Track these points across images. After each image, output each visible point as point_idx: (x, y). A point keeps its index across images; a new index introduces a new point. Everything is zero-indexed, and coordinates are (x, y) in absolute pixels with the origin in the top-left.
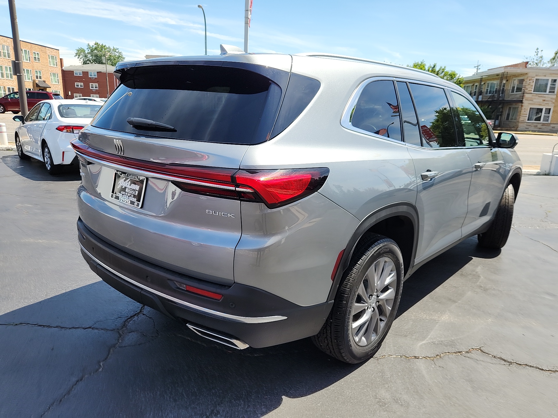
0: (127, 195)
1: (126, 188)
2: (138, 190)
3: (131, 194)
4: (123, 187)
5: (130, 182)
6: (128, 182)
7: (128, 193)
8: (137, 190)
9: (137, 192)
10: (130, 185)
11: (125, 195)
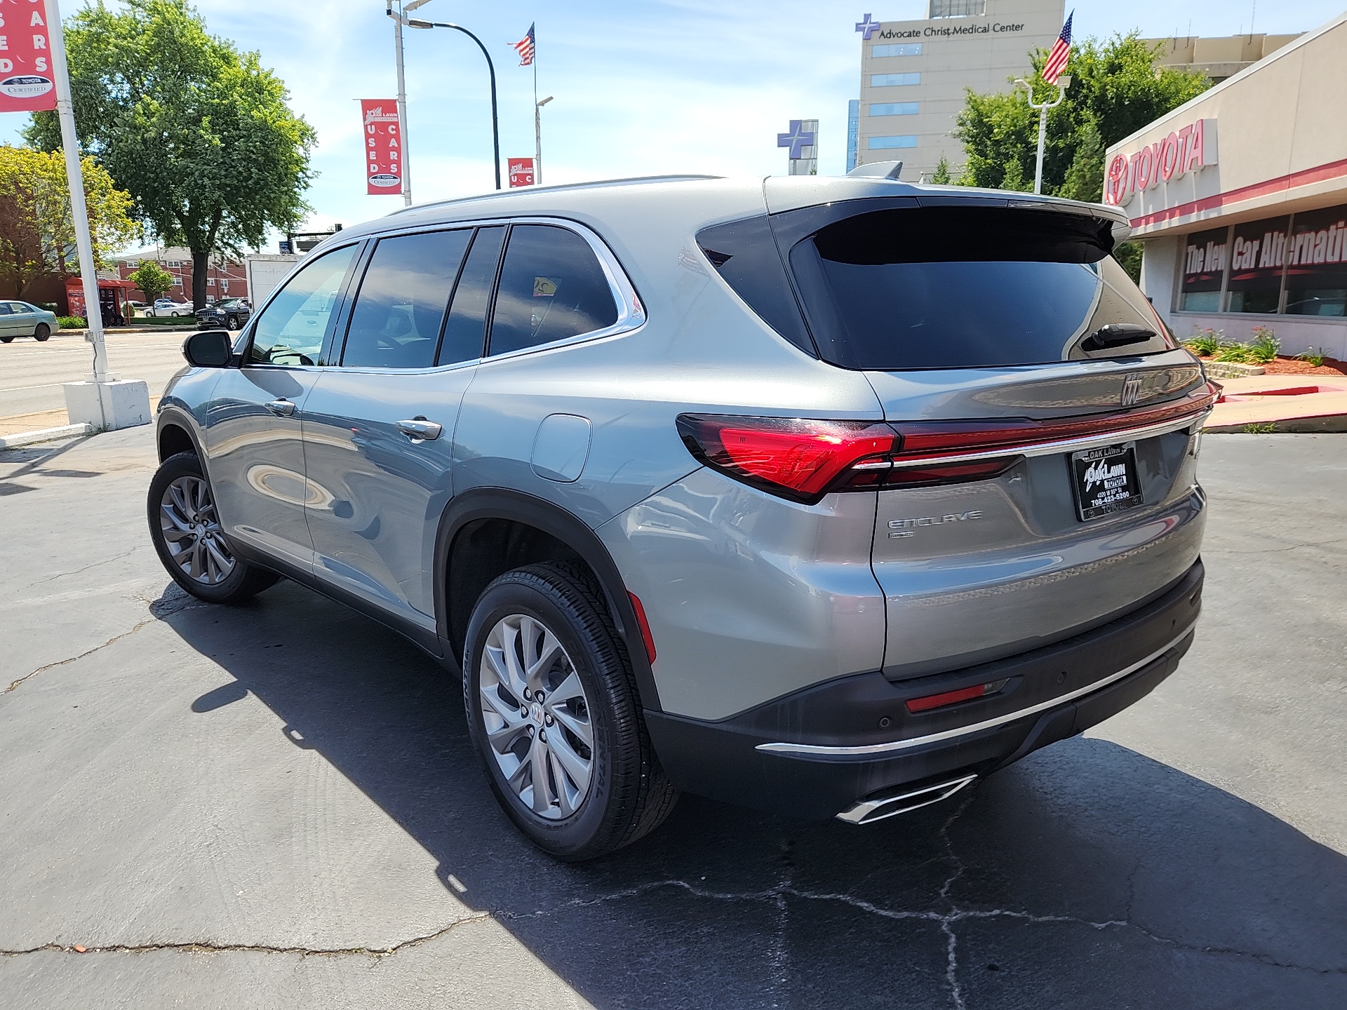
0: (1111, 495)
1: (1102, 481)
2: (1124, 473)
3: (1117, 488)
4: (1098, 483)
5: (1106, 466)
6: (1103, 467)
7: (1110, 490)
8: (1123, 475)
9: (1124, 477)
10: (1109, 472)
11: (1107, 496)
